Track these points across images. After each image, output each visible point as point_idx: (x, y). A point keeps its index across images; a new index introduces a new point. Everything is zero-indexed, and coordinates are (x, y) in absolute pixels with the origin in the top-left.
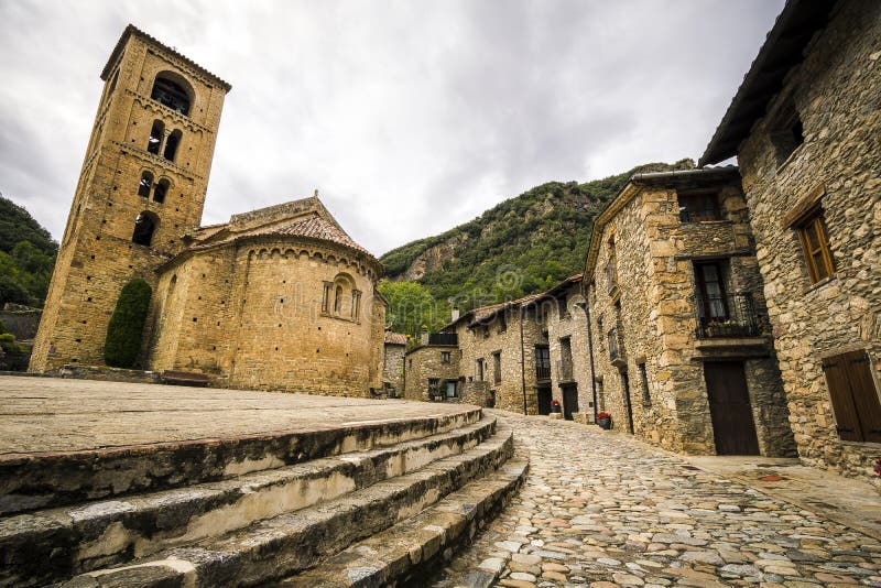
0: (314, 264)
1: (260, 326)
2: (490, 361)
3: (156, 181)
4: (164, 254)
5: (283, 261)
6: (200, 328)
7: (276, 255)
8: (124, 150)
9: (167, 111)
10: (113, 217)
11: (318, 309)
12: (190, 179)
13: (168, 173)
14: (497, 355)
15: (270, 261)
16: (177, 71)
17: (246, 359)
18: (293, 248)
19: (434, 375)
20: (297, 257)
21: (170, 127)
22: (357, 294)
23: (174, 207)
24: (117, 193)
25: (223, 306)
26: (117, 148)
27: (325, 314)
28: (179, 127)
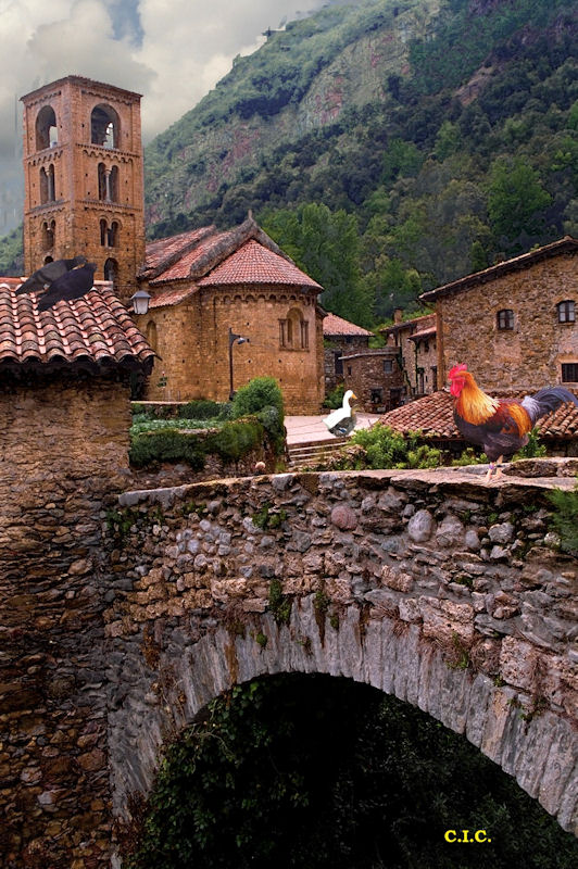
0: (270, 306)
2: (429, 374)
5: (244, 305)
6: (187, 368)
7: (238, 300)
8: (86, 206)
11: (277, 345)
12: (132, 215)
13: (116, 216)
14: (435, 370)
15: (233, 306)
18: (253, 294)
19: (376, 385)
20: (256, 301)
21: (109, 167)
22: (304, 324)
23: (125, 247)
24: (89, 249)
26: (82, 206)
27: (283, 348)
28: (115, 163)
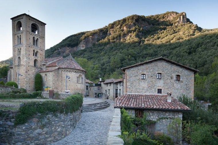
3: (35, 52)
4: (40, 68)
8: (29, 46)
9: (35, 34)
10: (30, 62)
12: (42, 50)
13: (38, 50)
14: (109, 90)
15: (66, 73)
19: (96, 92)
20: (71, 72)
21: (36, 38)
22: (82, 78)
23: (40, 57)
24: (30, 56)
25: (57, 81)
27: (77, 83)
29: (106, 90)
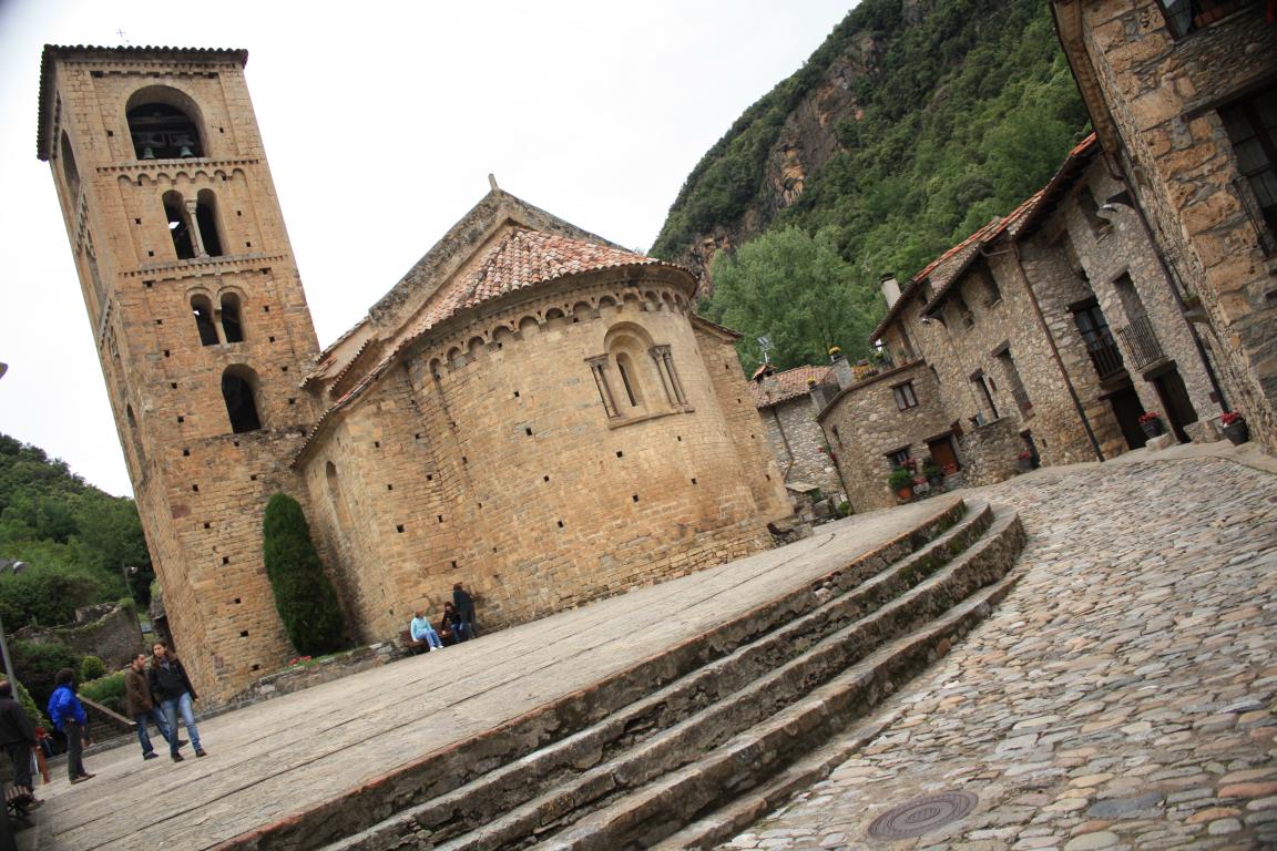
0: (554, 336)
1: (511, 494)
2: (995, 371)
3: (217, 305)
4: (290, 430)
5: (495, 356)
6: (414, 540)
7: (479, 350)
8: (148, 278)
9: (172, 166)
10: (188, 407)
11: (602, 421)
12: (265, 271)
13: (228, 281)
14: (1004, 354)
15: (473, 367)
16: (151, 81)
17: (516, 563)
18: (505, 322)
19: (895, 442)
20: (518, 337)
21: (190, 194)
22: (661, 353)
23: (265, 336)
24: (173, 362)
25: (432, 484)
26: (137, 282)
27: (618, 422)
28: (203, 184)
29: (978, 378)
